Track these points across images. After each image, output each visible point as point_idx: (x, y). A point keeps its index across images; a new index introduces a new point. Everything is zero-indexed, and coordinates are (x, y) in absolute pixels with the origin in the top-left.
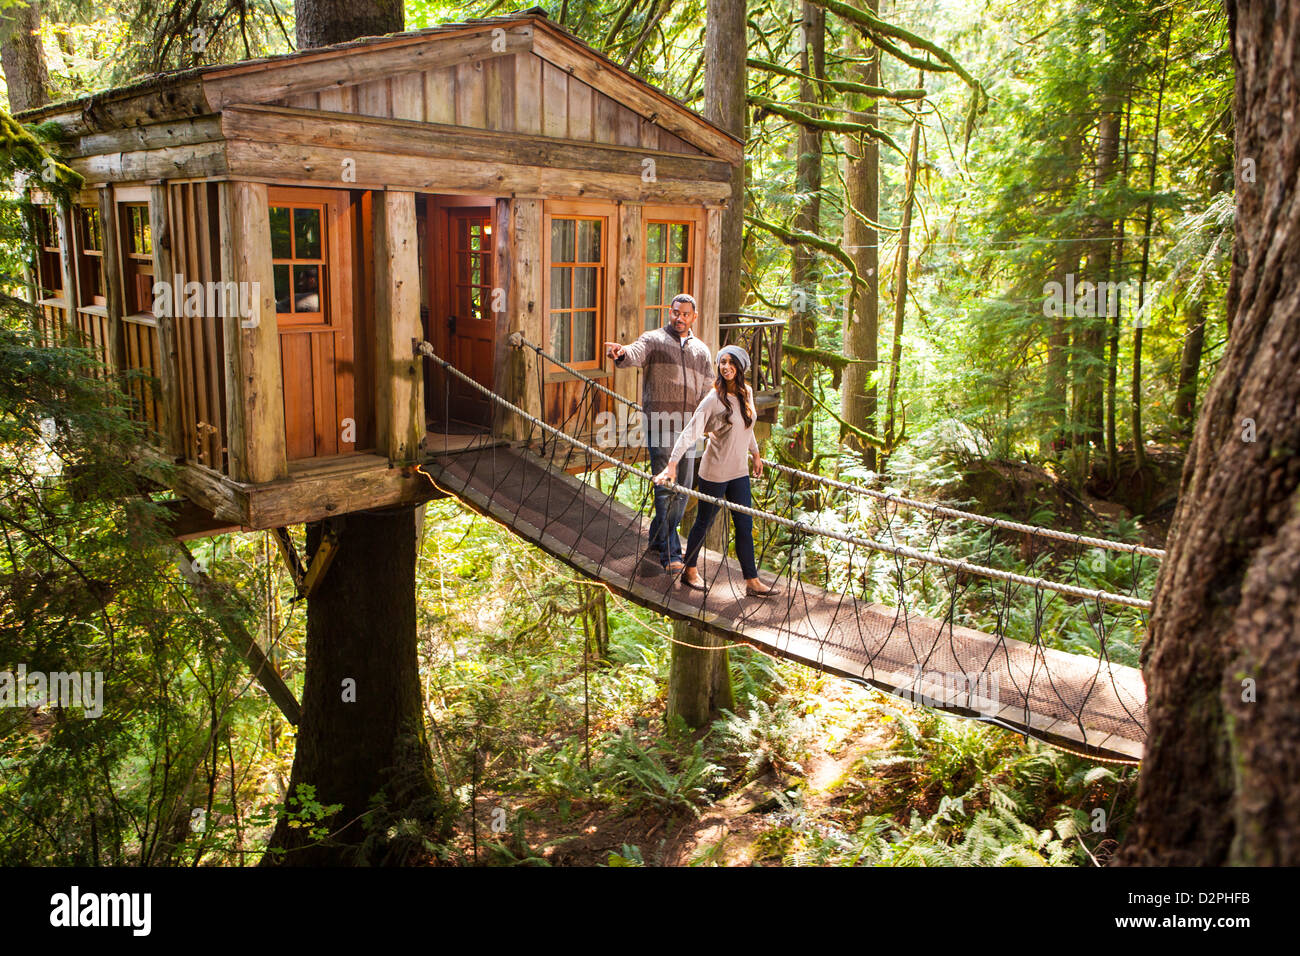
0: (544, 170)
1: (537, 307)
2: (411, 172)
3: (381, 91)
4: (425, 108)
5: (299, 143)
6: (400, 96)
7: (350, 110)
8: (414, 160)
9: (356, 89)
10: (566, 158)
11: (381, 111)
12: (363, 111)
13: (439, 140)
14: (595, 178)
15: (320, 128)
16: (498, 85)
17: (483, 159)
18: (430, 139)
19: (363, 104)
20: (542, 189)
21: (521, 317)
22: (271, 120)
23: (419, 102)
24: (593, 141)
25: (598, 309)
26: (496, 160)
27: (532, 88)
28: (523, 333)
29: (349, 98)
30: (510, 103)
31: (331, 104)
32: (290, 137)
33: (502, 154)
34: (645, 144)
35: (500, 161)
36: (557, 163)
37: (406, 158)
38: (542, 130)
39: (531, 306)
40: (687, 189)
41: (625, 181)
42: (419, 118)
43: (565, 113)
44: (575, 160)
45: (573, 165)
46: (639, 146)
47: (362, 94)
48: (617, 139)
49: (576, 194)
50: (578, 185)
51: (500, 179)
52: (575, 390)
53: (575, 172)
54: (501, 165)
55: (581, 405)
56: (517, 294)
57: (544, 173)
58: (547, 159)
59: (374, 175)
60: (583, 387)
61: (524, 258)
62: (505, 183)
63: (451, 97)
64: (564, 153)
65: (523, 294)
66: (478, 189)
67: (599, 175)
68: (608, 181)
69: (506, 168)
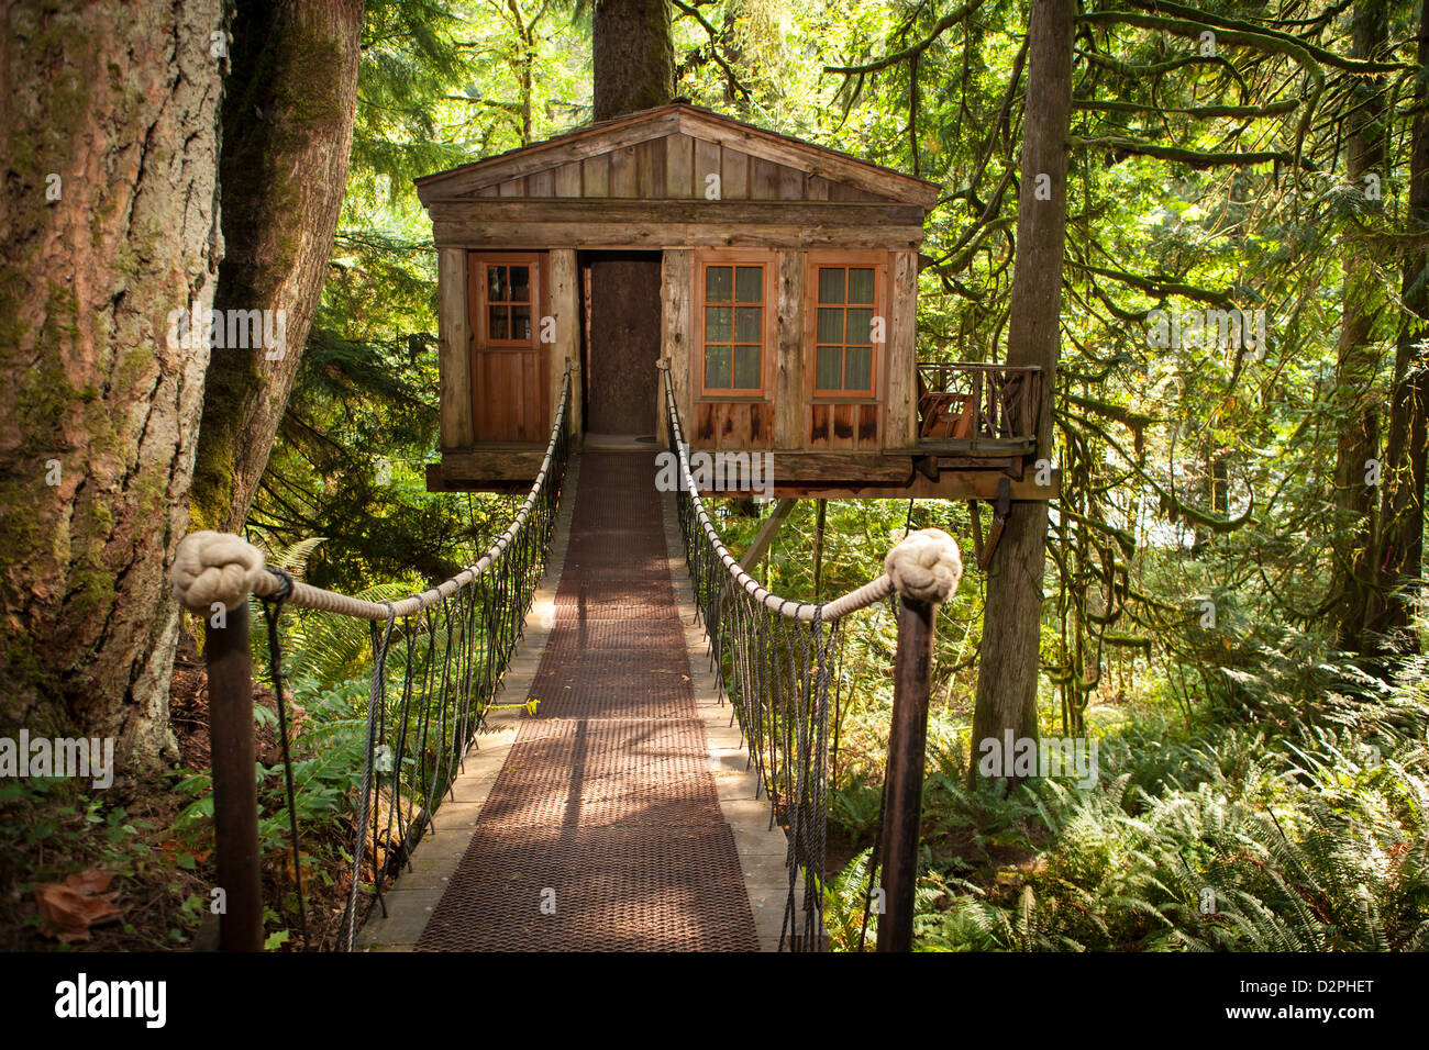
0: (690, 226)
1: (685, 338)
2: (567, 234)
3: (547, 179)
4: (583, 188)
5: (479, 220)
6: (562, 181)
7: (522, 195)
8: (569, 225)
9: (527, 179)
10: (710, 215)
11: (545, 192)
12: (532, 194)
13: (588, 210)
14: (745, 230)
15: (494, 209)
16: (650, 163)
17: (630, 221)
18: (580, 210)
19: (532, 190)
20: (688, 242)
21: (668, 347)
22: (461, 206)
23: (577, 184)
24: (749, 199)
26: (641, 221)
27: (683, 160)
28: (669, 360)
29: (522, 187)
30: (661, 174)
31: (508, 191)
32: (473, 216)
33: (645, 215)
34: (812, 196)
35: (646, 221)
36: (703, 219)
38: (693, 193)
39: (678, 338)
40: (864, 235)
41: (781, 230)
42: (577, 194)
44: (719, 216)
45: (720, 220)
46: (805, 198)
47: (531, 183)
48: (778, 194)
49: (723, 243)
50: (726, 235)
51: (645, 235)
52: (729, 412)
53: (723, 226)
54: (645, 225)
55: (737, 425)
56: (667, 328)
57: (691, 229)
58: (691, 216)
59: (537, 239)
60: (738, 410)
61: (672, 297)
62: (650, 239)
63: (606, 176)
64: (710, 211)
65: (671, 327)
66: (626, 244)
67: (750, 227)
68: (761, 232)
69: (651, 226)
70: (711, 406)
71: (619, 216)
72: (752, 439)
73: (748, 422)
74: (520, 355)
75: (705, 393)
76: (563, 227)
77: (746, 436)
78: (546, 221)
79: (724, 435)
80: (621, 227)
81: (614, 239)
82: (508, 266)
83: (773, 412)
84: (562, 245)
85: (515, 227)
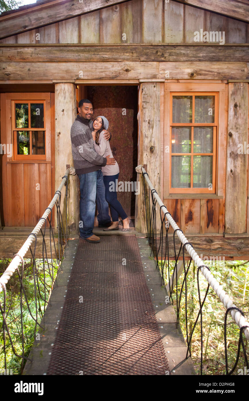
0: (161, 64)
1: (157, 149)
2: (67, 71)
3: (52, 30)
4: (80, 36)
6: (64, 32)
8: (69, 64)
9: (37, 29)
10: (177, 55)
11: (52, 40)
12: (42, 42)
13: (83, 53)
14: (203, 66)
15: (12, 52)
16: (130, 17)
17: (115, 60)
18: (78, 52)
20: (160, 76)
21: (145, 155)
23: (76, 34)
25: (214, 154)
26: (124, 60)
28: (145, 166)
33: (127, 55)
35: (128, 60)
36: (171, 58)
37: (64, 64)
38: (163, 40)
39: (152, 150)
42: (75, 41)
43: (181, 28)
44: (187, 55)
45: (185, 58)
49: (187, 77)
50: (189, 71)
51: (127, 70)
52: (190, 206)
53: (186, 63)
54: (127, 63)
55: (196, 215)
56: (143, 142)
57: (162, 65)
58: (163, 55)
59: (45, 75)
60: (197, 204)
61: (147, 119)
62: (131, 75)
63: (97, 28)
64: (178, 51)
65: (146, 142)
66: (112, 78)
67: (208, 63)
68: (216, 67)
69: (131, 64)
70: (177, 201)
71: (107, 56)
72: (208, 226)
73: (204, 213)
74: (36, 165)
75: (172, 191)
76: (64, 66)
77: (203, 223)
78: (51, 61)
79: (186, 223)
80: (108, 65)
81: (103, 75)
82: (29, 103)
83: (224, 205)
84: (64, 80)
85: (28, 66)
